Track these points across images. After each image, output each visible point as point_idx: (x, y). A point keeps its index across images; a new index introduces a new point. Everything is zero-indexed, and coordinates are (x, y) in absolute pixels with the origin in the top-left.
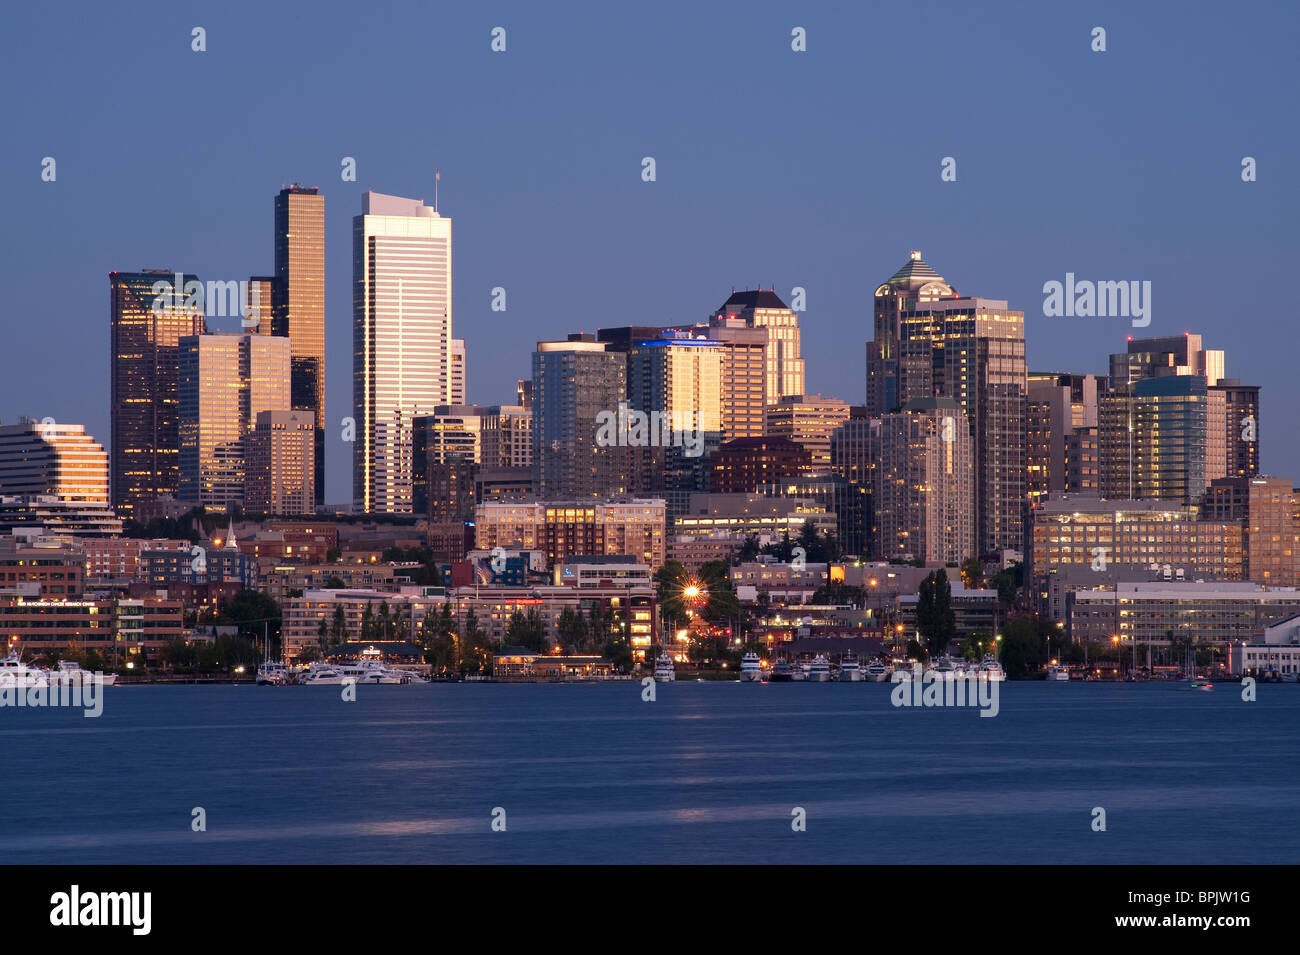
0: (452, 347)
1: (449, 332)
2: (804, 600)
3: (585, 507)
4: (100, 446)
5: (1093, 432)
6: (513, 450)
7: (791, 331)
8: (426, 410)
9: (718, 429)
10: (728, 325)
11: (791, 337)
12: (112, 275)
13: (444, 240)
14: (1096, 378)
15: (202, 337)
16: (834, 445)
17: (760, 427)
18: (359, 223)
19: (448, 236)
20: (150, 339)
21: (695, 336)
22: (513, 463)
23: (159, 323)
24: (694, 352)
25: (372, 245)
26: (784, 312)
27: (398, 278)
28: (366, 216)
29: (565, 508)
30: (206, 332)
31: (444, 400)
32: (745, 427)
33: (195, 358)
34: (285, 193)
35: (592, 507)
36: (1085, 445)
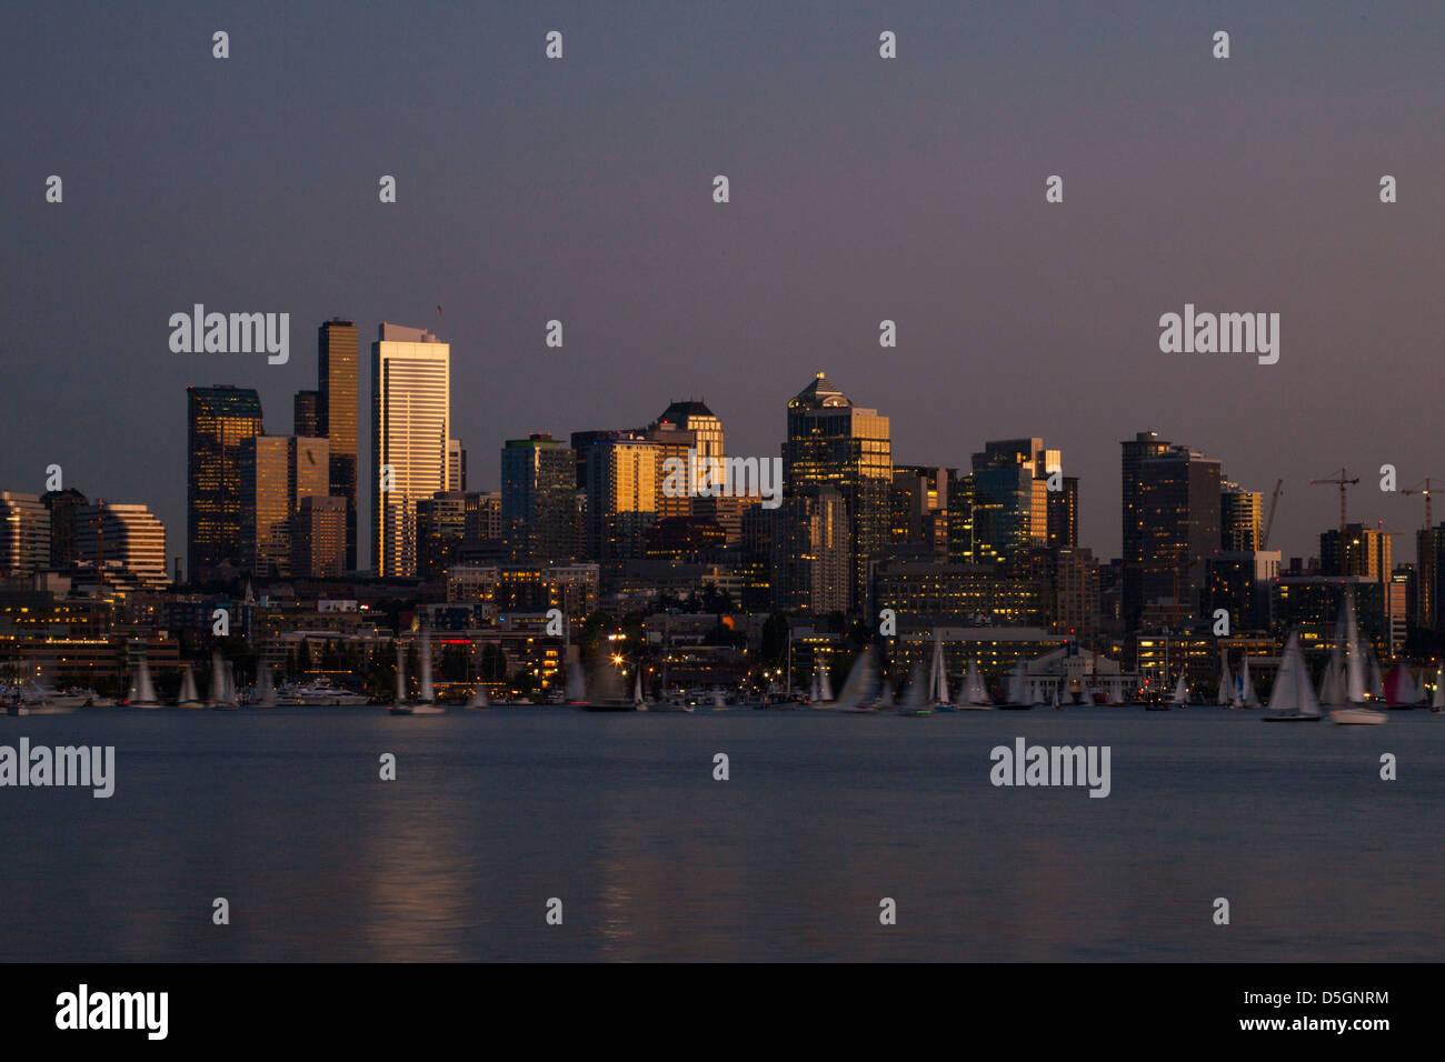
0: (450, 446)
1: (447, 434)
2: (699, 642)
3: (533, 570)
4: (158, 522)
5: (944, 513)
6: (490, 526)
7: (716, 434)
8: (427, 495)
9: (653, 510)
10: (662, 428)
11: (716, 439)
12: (189, 390)
13: (444, 361)
14: (947, 470)
15: (258, 438)
16: (743, 523)
17: (687, 509)
18: (376, 349)
19: (447, 358)
20: (219, 440)
21: (635, 436)
22: (491, 537)
23: (226, 427)
24: (634, 450)
25: (386, 365)
26: (711, 419)
27: (406, 391)
28: (382, 343)
29: (518, 571)
30: (263, 434)
31: (442, 488)
32: (675, 509)
33: (253, 455)
34: (327, 324)
35: (539, 570)
36: (938, 523)
